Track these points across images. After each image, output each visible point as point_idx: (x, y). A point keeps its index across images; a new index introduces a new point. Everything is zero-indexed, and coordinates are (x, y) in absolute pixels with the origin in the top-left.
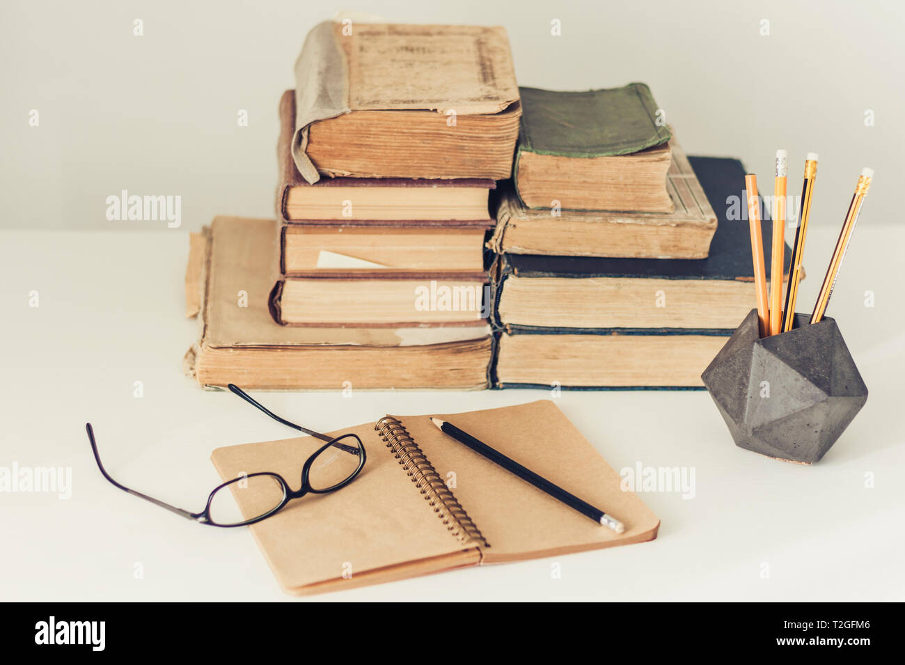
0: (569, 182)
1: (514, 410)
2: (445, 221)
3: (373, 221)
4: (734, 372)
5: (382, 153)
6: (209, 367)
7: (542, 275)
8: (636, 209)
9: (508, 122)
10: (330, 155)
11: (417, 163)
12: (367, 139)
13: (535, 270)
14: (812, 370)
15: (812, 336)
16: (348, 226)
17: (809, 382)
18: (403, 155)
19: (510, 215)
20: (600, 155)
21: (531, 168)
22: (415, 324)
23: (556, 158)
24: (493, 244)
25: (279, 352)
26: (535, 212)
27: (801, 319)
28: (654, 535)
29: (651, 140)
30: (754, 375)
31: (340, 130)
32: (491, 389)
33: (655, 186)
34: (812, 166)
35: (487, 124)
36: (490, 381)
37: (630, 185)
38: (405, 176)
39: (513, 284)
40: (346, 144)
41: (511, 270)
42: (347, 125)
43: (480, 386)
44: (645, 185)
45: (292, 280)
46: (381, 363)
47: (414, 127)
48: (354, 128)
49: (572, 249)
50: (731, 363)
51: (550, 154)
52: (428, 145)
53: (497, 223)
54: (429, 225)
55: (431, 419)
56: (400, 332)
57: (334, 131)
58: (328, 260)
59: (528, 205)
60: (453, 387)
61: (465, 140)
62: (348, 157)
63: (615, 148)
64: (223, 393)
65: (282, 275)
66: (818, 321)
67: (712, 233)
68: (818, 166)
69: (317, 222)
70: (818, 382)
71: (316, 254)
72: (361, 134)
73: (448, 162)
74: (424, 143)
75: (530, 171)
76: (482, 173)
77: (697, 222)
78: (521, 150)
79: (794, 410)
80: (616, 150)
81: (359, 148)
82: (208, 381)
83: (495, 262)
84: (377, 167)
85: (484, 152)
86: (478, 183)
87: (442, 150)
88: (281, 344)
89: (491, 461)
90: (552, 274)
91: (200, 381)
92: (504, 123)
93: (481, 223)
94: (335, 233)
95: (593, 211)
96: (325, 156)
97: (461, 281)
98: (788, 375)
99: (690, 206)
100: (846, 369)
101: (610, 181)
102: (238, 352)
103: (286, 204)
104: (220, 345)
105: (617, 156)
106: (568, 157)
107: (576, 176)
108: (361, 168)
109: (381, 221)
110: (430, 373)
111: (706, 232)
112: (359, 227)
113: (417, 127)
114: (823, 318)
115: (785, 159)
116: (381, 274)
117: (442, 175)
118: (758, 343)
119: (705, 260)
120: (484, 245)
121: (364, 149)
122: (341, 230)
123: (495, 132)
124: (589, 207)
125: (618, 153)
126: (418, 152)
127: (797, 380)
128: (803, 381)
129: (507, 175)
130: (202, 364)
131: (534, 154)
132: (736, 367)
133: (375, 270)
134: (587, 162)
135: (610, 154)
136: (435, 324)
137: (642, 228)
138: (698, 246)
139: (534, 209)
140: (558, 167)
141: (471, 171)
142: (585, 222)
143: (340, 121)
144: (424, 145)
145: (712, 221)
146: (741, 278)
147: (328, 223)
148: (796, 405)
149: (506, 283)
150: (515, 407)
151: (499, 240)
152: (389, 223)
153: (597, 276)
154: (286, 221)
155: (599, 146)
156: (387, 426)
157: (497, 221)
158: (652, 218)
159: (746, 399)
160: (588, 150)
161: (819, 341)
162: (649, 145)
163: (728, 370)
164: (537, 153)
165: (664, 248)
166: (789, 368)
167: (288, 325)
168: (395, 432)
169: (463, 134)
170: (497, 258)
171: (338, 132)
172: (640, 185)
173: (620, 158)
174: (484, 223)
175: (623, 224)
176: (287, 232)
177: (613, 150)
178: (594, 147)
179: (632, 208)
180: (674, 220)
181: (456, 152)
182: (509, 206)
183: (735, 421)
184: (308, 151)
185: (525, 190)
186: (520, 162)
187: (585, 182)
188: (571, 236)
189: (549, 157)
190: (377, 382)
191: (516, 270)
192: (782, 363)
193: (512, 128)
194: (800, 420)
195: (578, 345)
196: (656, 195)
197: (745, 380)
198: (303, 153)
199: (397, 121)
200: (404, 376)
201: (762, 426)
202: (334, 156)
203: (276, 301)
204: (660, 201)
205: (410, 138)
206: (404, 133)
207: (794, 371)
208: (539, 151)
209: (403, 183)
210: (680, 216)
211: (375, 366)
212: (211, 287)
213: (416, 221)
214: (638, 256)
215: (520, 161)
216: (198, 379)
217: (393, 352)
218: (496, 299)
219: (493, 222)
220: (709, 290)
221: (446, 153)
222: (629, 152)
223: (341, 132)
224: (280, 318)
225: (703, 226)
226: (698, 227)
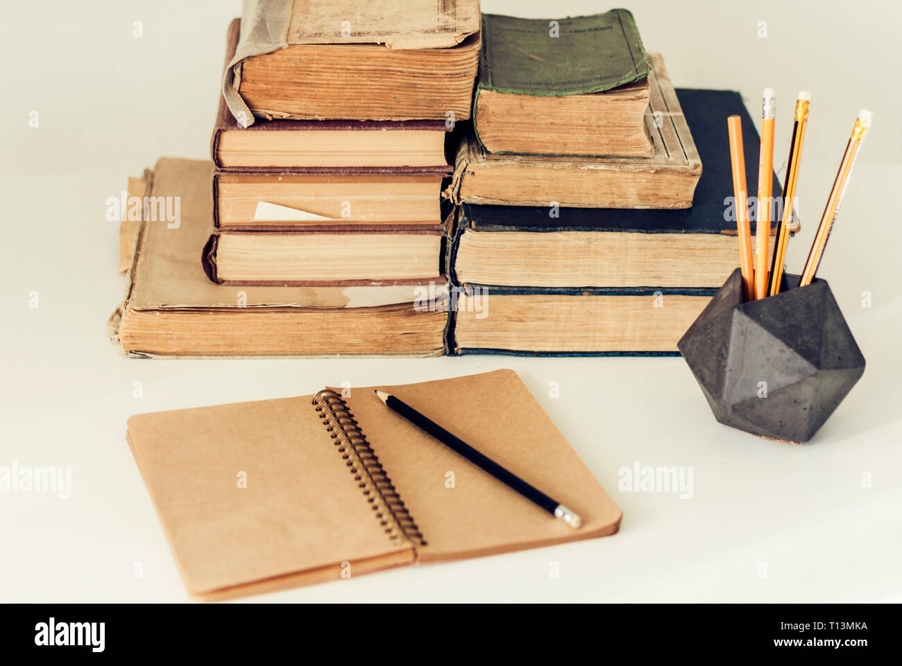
0: (534, 124)
1: (471, 380)
2: (397, 168)
3: (316, 168)
4: (712, 341)
5: (325, 92)
6: (134, 331)
7: (503, 229)
8: (611, 153)
9: (465, 57)
10: (267, 95)
11: (364, 103)
12: (307, 77)
13: (494, 224)
14: (800, 339)
15: (800, 301)
16: (288, 174)
17: (795, 354)
18: (348, 94)
19: (468, 161)
20: (569, 93)
21: (491, 108)
22: (366, 282)
23: (520, 97)
24: (450, 192)
25: (211, 316)
26: (495, 157)
27: (790, 280)
28: (615, 529)
29: (626, 76)
30: (734, 345)
31: (276, 67)
32: (448, 355)
33: (631, 128)
34: (803, 106)
35: (441, 59)
36: (447, 347)
37: (603, 126)
38: (351, 118)
39: (470, 239)
40: (284, 82)
41: (468, 224)
42: (284, 61)
43: (436, 352)
44: (621, 127)
45: (228, 234)
46: (325, 327)
47: (359, 63)
48: (293, 65)
49: (539, 198)
50: (709, 331)
51: (512, 93)
52: (376, 83)
53: (454, 170)
54: (378, 173)
55: (376, 391)
56: (348, 291)
57: (270, 68)
58: (267, 213)
59: (488, 149)
60: (406, 353)
61: (418, 77)
62: (286, 97)
63: (586, 84)
64: (149, 360)
65: (216, 228)
66: (808, 282)
67: (696, 180)
68: (810, 107)
69: (254, 170)
70: (806, 354)
71: (254, 205)
72: (300, 71)
73: (399, 102)
74: (371, 81)
75: (490, 112)
76: (437, 114)
77: (678, 168)
78: (480, 88)
79: (778, 385)
80: (587, 87)
81: (298, 86)
82: (133, 348)
83: (452, 214)
84: (319, 108)
85: (439, 90)
86: (433, 125)
87: (391, 89)
88: (212, 306)
89: (439, 442)
90: (514, 228)
91: (124, 347)
92: (460, 59)
93: (437, 170)
94: (274, 182)
95: (562, 156)
96: (261, 96)
97: (416, 234)
98: (772, 345)
99: (672, 150)
100: (840, 338)
101: (580, 122)
102: (165, 315)
103: (218, 150)
104: (145, 308)
105: (588, 94)
106: (533, 95)
107: (541, 117)
108: (301, 109)
109: (324, 168)
110: (380, 338)
111: (689, 179)
112: (300, 174)
113: (363, 63)
114: (814, 280)
115: (773, 99)
116: (326, 226)
117: (391, 116)
118: (738, 308)
119: (689, 210)
120: (441, 194)
121: (304, 88)
122: (280, 179)
123: (451, 68)
124: (558, 152)
125: (590, 91)
126: (365, 90)
127: (782, 351)
128: (789, 352)
129: (466, 116)
130: (126, 329)
131: (494, 92)
132: (715, 336)
133: (320, 222)
134: (554, 102)
135: (581, 92)
136: (388, 282)
137: (617, 175)
138: (680, 194)
139: (496, 154)
140: (522, 107)
141: (425, 111)
142: (552, 168)
143: (276, 56)
144: (372, 83)
145: (696, 166)
146: (727, 232)
147: (265, 170)
148: (782, 379)
149: (462, 238)
150: (472, 377)
151: (456, 189)
152: (334, 170)
153: (564, 230)
154: (219, 169)
155: (569, 83)
156: (326, 399)
157: (455, 166)
158: (629, 163)
159: (725, 372)
160: (557, 88)
161: (808, 306)
162: (623, 82)
163: (706, 338)
164: (497, 91)
165: (642, 198)
166: (773, 337)
167: (224, 284)
168: (334, 407)
169: (415, 70)
170: (454, 209)
171: (275, 69)
172: (615, 126)
173: (591, 96)
174: (440, 170)
175: (596, 171)
176: (219, 181)
177: (584, 88)
178: (563, 84)
179: (605, 153)
180: (652, 166)
181: (407, 91)
182: (469, 151)
183: (713, 397)
184: (241, 90)
185: (485, 133)
186: (480, 102)
187: (552, 123)
188: (536, 185)
189: (512, 96)
190: (322, 347)
191: (473, 224)
192: (765, 332)
193: (469, 63)
194: (786, 396)
195: (546, 306)
196: (633, 138)
197: (723, 351)
198: (236, 93)
199: (341, 57)
200: (351, 341)
201: (743, 402)
202: (271, 96)
203: (210, 257)
204: (638, 144)
205: (356, 75)
206: (348, 69)
207: (778, 341)
208: (500, 90)
209: (348, 125)
210: (660, 160)
211: (318, 329)
212: (145, 239)
213: (364, 168)
214: (613, 206)
215: (478, 101)
216: (122, 346)
217: (338, 315)
218: (452, 256)
219: (451, 169)
220: (691, 244)
221: (396, 92)
222: (601, 90)
223: (278, 69)
224: (216, 276)
225: (685, 172)
226: (680, 173)
